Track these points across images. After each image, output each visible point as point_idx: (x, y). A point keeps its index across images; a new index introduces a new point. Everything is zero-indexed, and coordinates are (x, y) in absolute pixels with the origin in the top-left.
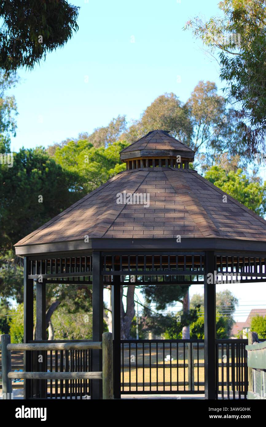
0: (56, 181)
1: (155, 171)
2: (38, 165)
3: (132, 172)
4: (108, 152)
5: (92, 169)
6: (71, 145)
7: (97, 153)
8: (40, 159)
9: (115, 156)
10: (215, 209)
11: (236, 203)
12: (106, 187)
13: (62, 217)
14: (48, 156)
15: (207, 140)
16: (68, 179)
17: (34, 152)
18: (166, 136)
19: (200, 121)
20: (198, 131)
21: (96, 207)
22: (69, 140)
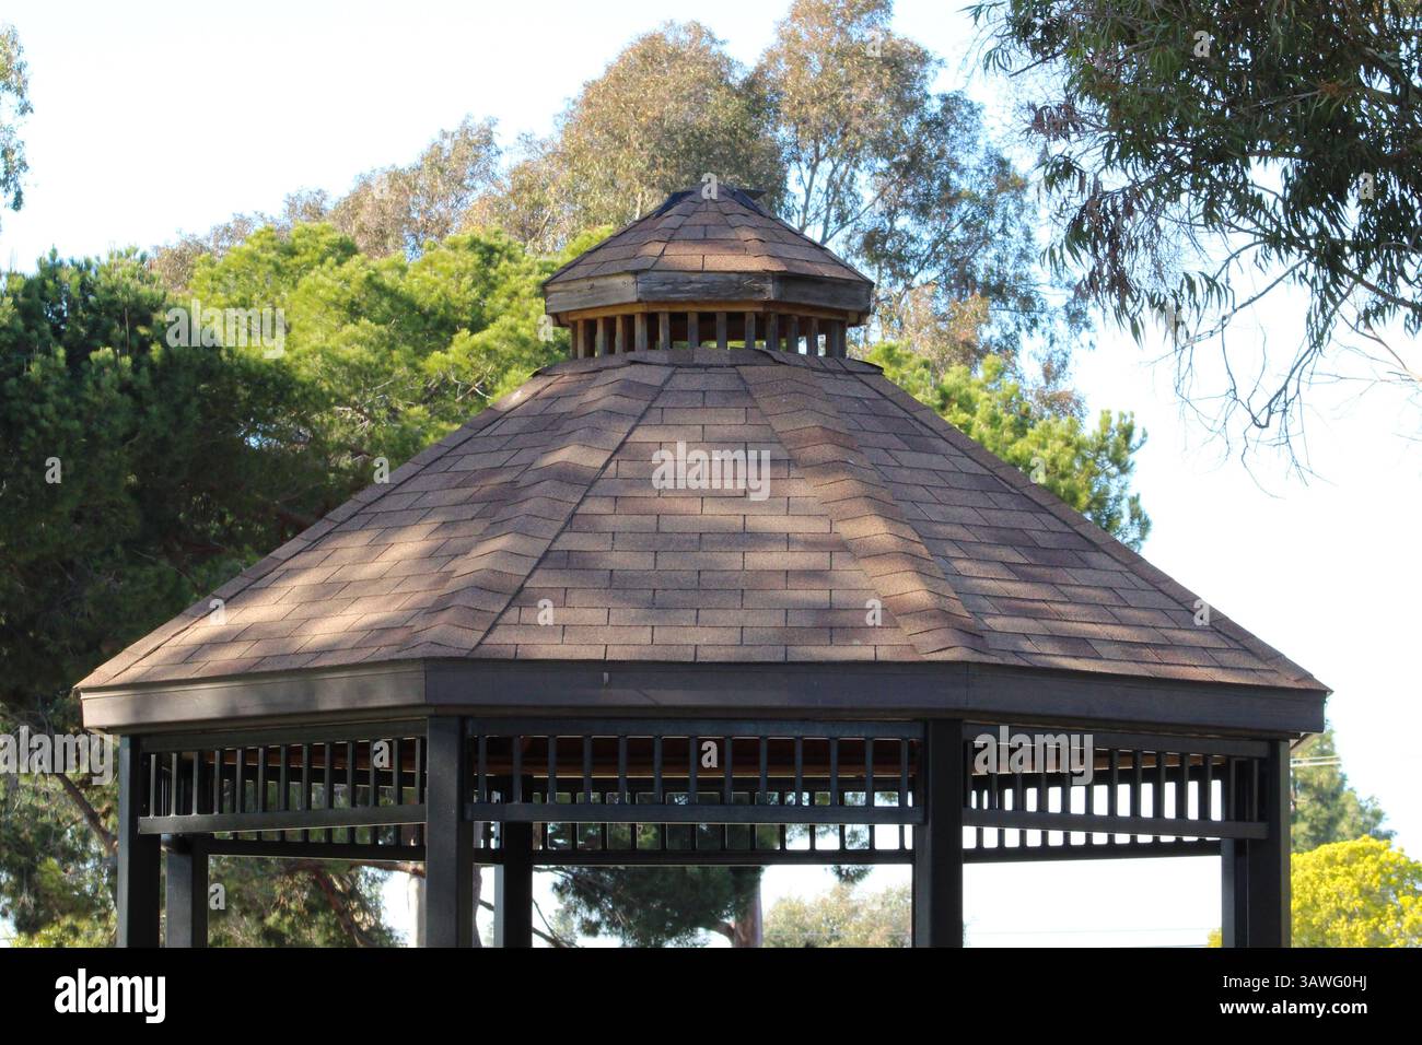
0: (195, 401)
1: (697, 366)
2: (118, 332)
3: (599, 371)
4: (424, 279)
5: (354, 353)
6: (262, 247)
7: (377, 280)
8: (125, 306)
9: (454, 294)
10: (961, 533)
11: (1053, 509)
12: (483, 433)
13: (290, 564)
14: (161, 292)
15: (848, 230)
16: (248, 394)
17: (102, 275)
18: (746, 211)
19: (817, 149)
20: (808, 192)
21: (440, 519)
22: (243, 222)
